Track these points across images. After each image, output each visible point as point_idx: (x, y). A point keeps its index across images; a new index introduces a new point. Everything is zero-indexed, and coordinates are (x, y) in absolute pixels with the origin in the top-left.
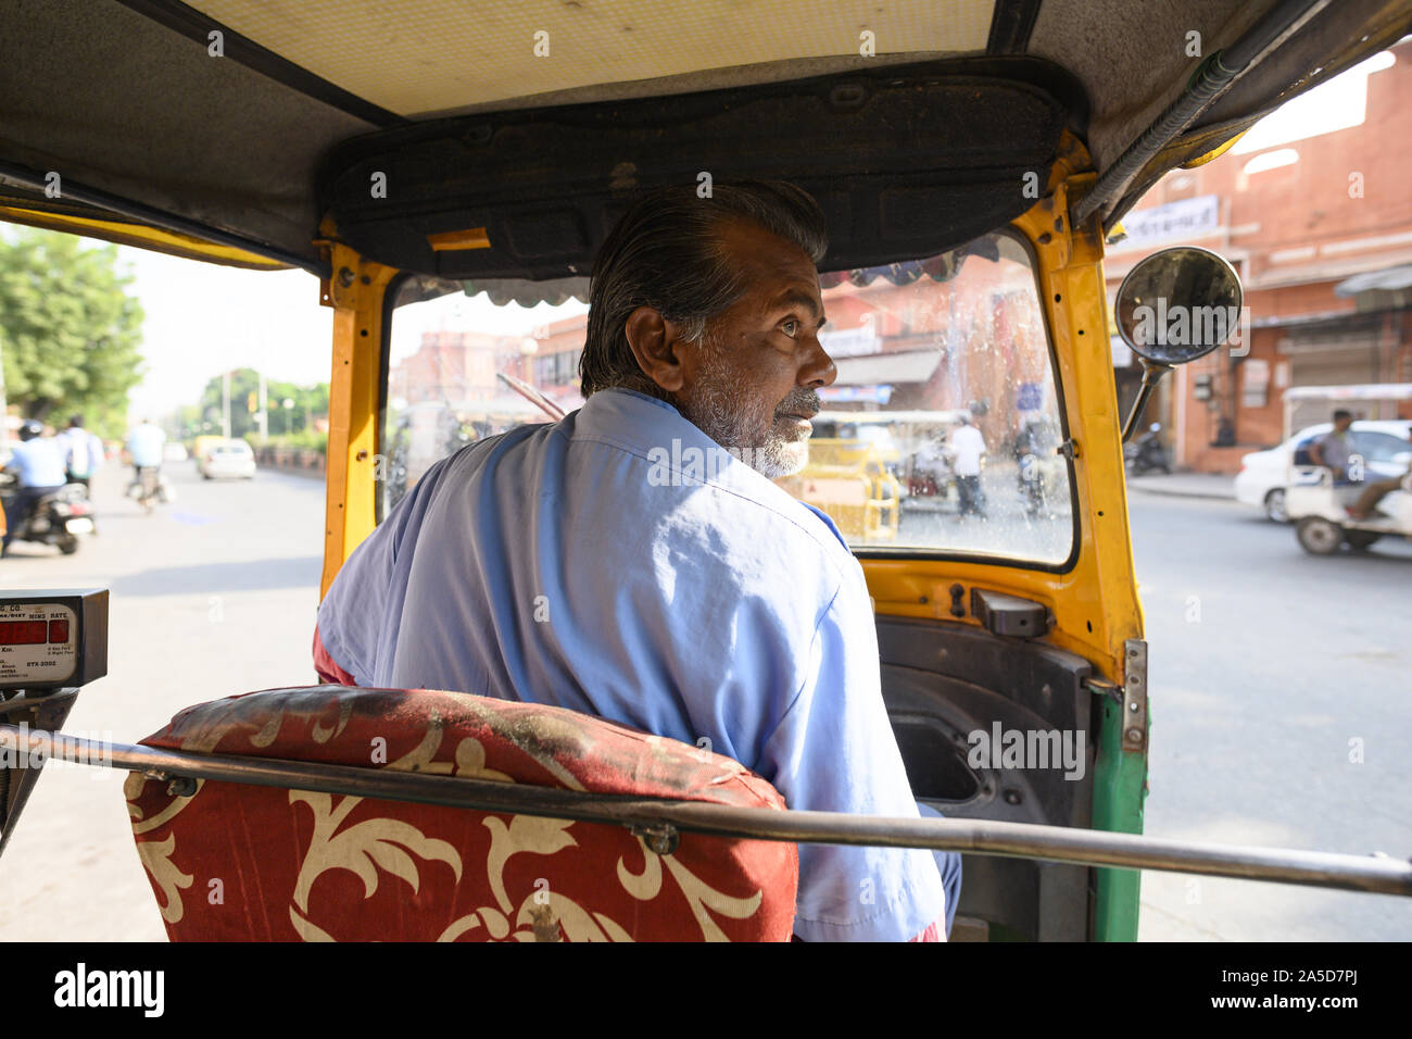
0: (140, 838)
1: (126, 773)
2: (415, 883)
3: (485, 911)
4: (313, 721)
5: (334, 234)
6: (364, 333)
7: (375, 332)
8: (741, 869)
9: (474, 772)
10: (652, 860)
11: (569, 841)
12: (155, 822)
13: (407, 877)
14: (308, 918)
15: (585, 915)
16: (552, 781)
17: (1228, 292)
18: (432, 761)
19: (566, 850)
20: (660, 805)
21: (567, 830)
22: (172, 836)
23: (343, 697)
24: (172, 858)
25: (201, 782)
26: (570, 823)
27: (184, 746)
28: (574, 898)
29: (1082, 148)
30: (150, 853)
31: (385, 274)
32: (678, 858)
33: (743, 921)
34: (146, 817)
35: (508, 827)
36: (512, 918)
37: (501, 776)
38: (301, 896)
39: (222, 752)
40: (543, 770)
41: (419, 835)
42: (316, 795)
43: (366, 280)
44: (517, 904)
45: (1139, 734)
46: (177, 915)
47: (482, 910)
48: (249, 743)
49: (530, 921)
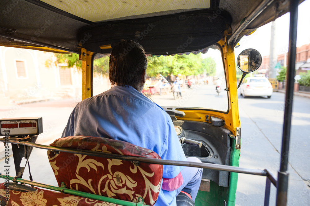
0: (50, 161)
1: (47, 150)
2: (96, 170)
3: (108, 175)
4: (78, 142)
5: (81, 46)
6: (88, 65)
7: (90, 65)
8: (150, 168)
9: (105, 151)
10: (135, 167)
11: (122, 163)
12: (52, 159)
13: (95, 169)
14: (79, 175)
15: (124, 176)
16: (118, 153)
17: (259, 58)
18: (98, 149)
19: (121, 165)
20: (136, 158)
21: (121, 161)
22: (55, 161)
23: (83, 138)
24: (55, 164)
25: (60, 152)
26: (121, 160)
27: (56, 146)
28: (123, 173)
29: (230, 28)
30: (52, 163)
31: (92, 53)
32: (140, 166)
33: (151, 177)
34: (51, 158)
35: (111, 160)
36: (112, 176)
37: (110, 152)
38: (77, 171)
39: (63, 147)
40: (117, 151)
41: (97, 162)
42: (79, 155)
43: (88, 55)
44: (113, 173)
45: (239, 146)
46: (57, 174)
47: (107, 174)
48: (67, 146)
49: (116, 176)
